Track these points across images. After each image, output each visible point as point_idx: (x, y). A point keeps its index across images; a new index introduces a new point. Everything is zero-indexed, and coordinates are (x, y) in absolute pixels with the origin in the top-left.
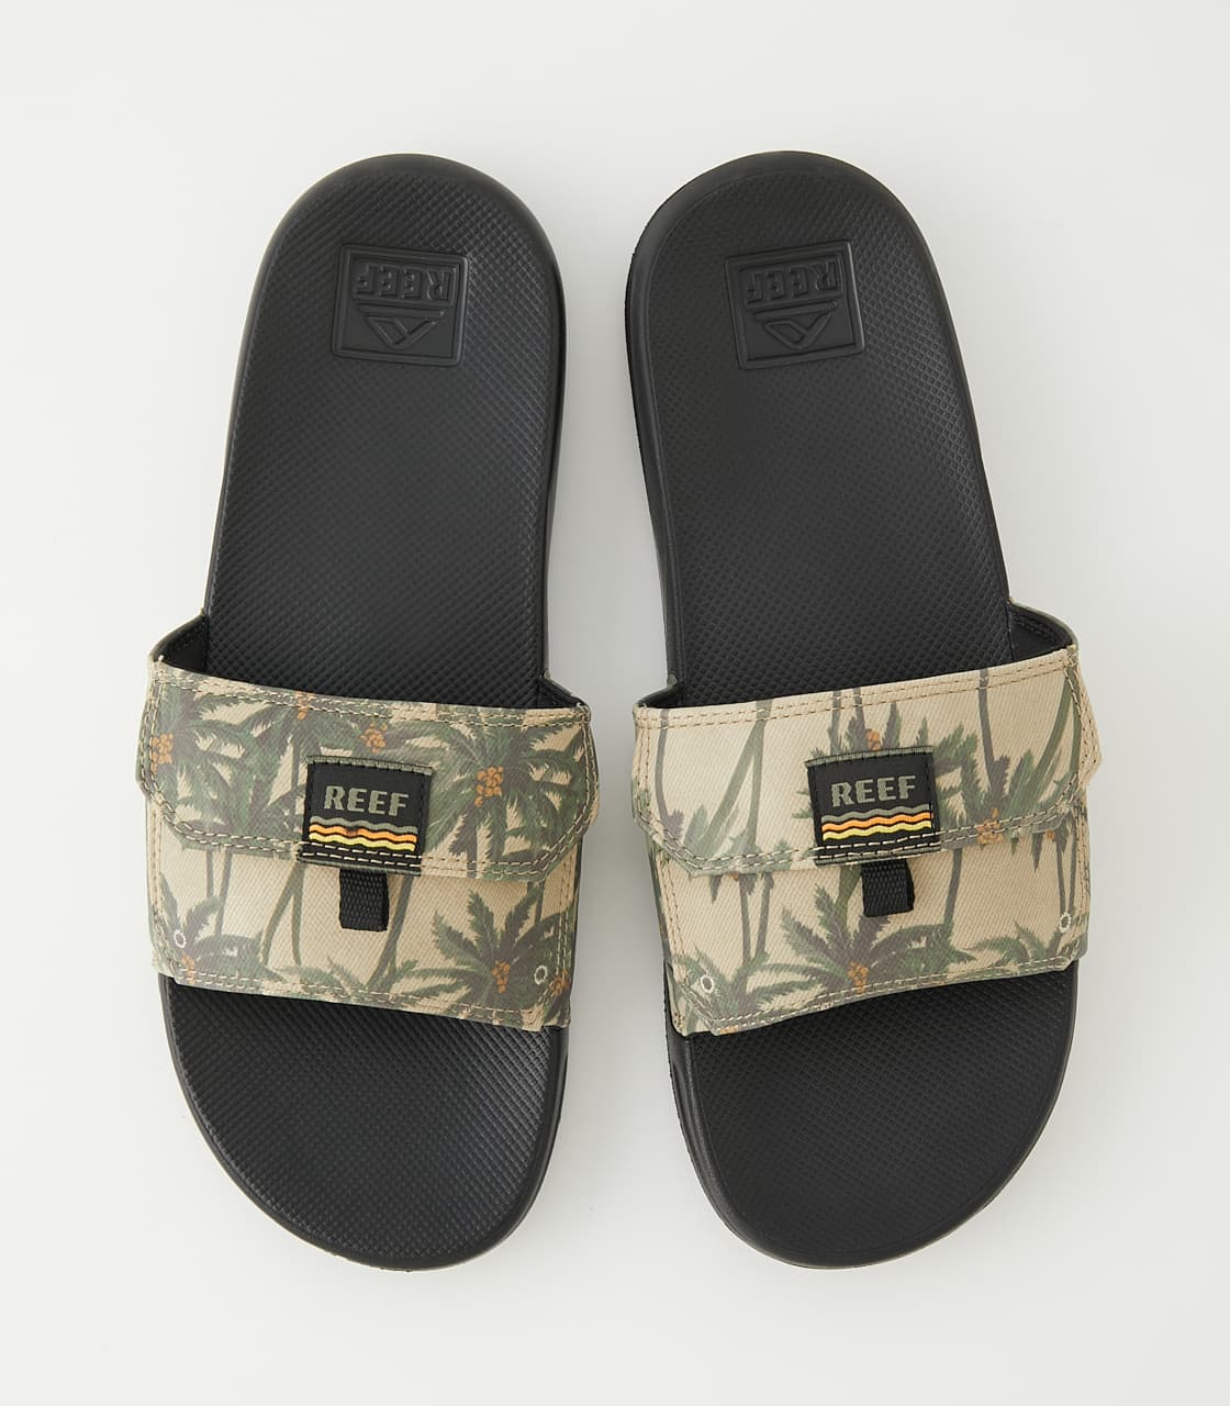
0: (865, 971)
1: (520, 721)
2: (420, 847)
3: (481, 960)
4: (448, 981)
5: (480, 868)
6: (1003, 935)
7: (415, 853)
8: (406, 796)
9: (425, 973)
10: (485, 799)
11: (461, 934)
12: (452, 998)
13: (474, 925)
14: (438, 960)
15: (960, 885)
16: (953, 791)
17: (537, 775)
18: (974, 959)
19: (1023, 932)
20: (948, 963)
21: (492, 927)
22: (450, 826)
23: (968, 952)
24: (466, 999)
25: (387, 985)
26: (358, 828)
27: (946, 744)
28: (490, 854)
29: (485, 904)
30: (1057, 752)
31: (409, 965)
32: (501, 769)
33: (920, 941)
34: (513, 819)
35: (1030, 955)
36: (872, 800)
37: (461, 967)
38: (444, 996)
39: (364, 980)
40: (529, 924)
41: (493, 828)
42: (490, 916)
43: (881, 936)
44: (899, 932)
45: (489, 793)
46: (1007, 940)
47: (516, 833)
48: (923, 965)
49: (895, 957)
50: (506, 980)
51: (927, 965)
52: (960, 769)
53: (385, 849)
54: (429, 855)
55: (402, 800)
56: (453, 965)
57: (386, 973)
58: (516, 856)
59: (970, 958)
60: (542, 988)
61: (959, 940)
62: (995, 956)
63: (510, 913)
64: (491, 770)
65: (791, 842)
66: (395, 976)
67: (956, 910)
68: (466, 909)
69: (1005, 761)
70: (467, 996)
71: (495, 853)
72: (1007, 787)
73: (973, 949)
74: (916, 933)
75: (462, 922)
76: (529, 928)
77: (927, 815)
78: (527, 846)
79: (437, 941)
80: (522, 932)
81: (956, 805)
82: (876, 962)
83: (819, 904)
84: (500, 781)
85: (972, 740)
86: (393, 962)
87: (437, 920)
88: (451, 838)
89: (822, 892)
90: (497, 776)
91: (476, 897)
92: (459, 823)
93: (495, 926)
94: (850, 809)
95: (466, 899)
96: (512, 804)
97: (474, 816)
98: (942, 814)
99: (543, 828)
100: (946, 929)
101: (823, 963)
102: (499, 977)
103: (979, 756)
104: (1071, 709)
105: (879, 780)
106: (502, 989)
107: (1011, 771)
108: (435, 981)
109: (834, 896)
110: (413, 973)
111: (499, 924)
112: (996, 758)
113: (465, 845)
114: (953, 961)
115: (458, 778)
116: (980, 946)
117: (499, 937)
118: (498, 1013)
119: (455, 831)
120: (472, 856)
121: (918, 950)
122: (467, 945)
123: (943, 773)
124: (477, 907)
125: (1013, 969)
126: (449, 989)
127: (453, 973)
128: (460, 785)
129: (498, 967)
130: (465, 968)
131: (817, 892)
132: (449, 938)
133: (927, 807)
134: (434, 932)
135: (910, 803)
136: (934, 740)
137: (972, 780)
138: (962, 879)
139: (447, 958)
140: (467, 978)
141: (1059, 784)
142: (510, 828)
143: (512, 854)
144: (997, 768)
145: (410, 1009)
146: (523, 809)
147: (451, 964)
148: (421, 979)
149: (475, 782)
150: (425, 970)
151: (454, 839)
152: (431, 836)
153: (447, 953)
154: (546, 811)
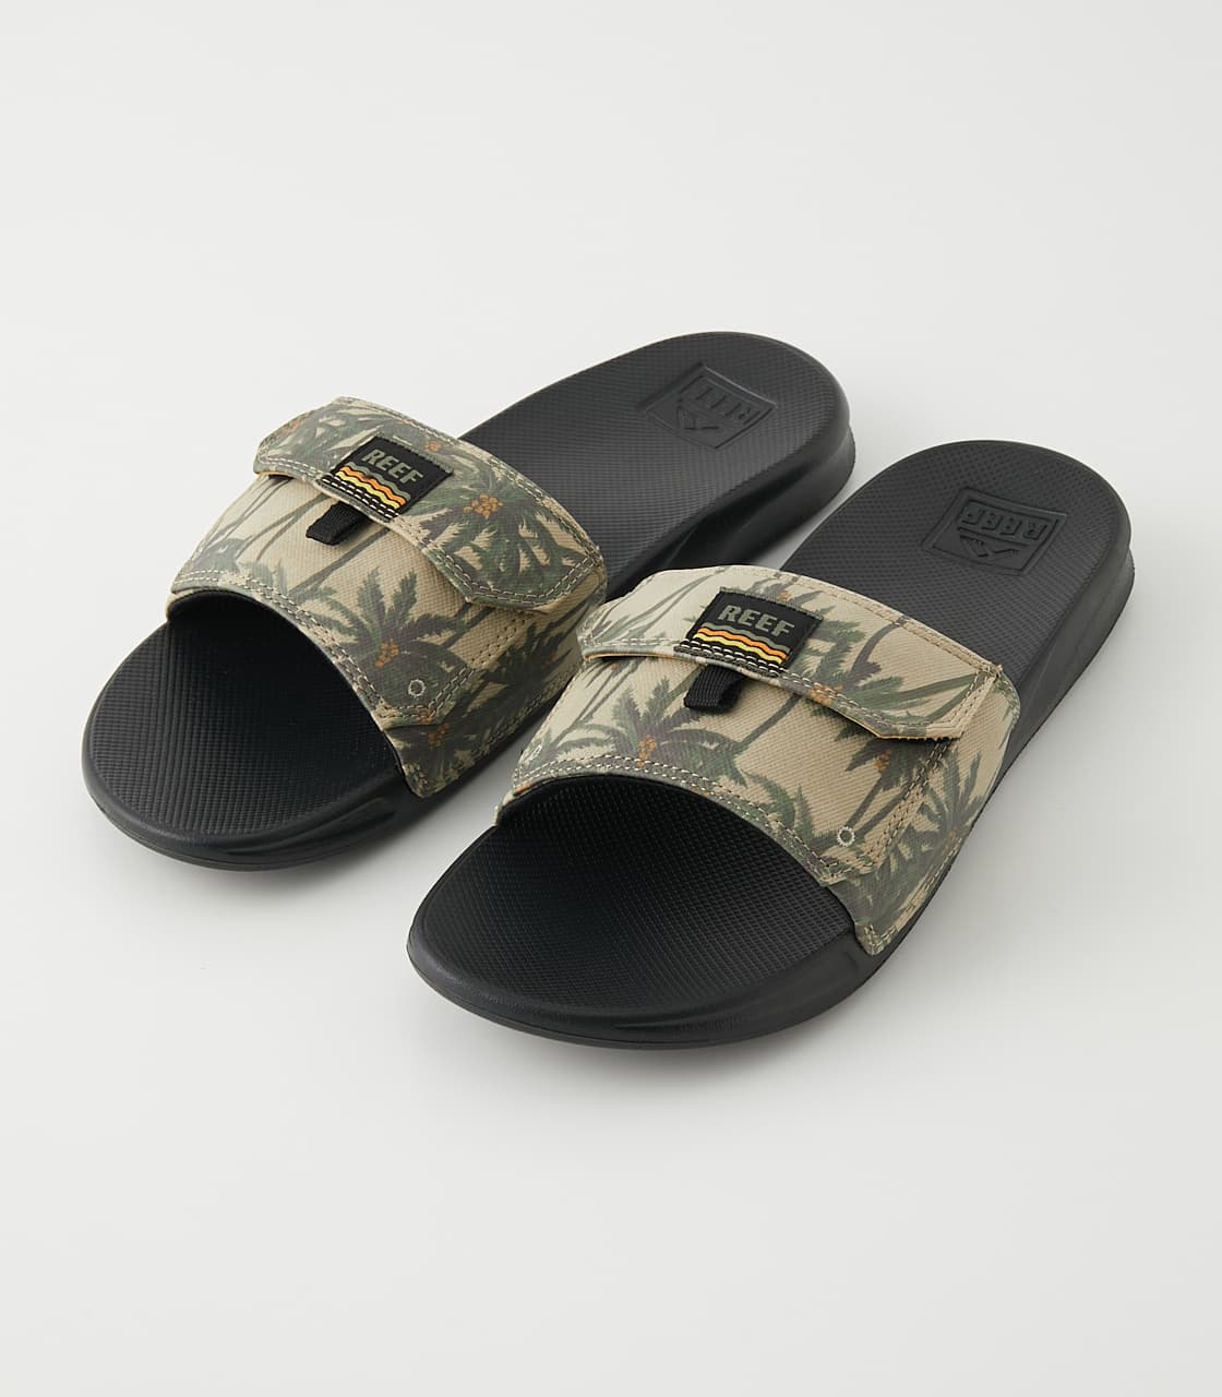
0: (653, 746)
1: (542, 498)
2: (403, 510)
3: (381, 626)
4: (346, 623)
5: (430, 547)
6: (783, 785)
7: (396, 511)
8: (421, 476)
9: (335, 605)
10: (473, 511)
11: (382, 596)
12: (339, 638)
13: (396, 597)
14: (351, 603)
15: (774, 727)
16: (817, 653)
17: (524, 532)
18: (746, 786)
19: (800, 798)
20: (721, 774)
21: (407, 610)
22: (435, 509)
23: (744, 775)
24: (351, 649)
25: (301, 599)
26: (372, 477)
27: (836, 624)
28: (445, 545)
29: (416, 589)
30: (926, 699)
31: (330, 591)
32: (501, 504)
33: (711, 743)
34: (482, 539)
35: (796, 826)
36: (750, 624)
37: (363, 620)
38: (333, 633)
39: (290, 586)
40: (437, 640)
41: (462, 532)
42: (412, 601)
43: (685, 726)
44: (700, 731)
45: (480, 510)
46: (784, 793)
47: (476, 549)
48: (701, 763)
49: (684, 744)
50: (388, 659)
51: (704, 765)
52: (833, 644)
53: (378, 498)
54: (404, 517)
55: (416, 477)
56: (359, 614)
57: (309, 588)
58: (463, 562)
59: (743, 782)
60: (410, 699)
61: (742, 762)
62: (763, 797)
63: (429, 615)
64: (494, 500)
65: (668, 635)
66: (314, 594)
67: (757, 741)
68: (400, 579)
69: (876, 668)
70: (352, 645)
71: (450, 548)
72: (862, 683)
73: (751, 776)
74: (712, 737)
75: (389, 588)
76: (434, 641)
77: (784, 656)
78: (478, 567)
79: (361, 589)
80: (427, 639)
81: (812, 663)
82: (666, 742)
83: (657, 690)
84: (494, 509)
85: (860, 636)
86: (320, 583)
87: (374, 573)
88: (428, 517)
89: (666, 683)
90: (494, 506)
91: (413, 577)
92: (442, 512)
93: (410, 611)
94: (729, 623)
95: (406, 573)
96: (490, 531)
97: (456, 514)
98: (796, 662)
99: (499, 570)
100: (739, 748)
101: (627, 728)
102: (384, 653)
103: (857, 648)
104: (962, 689)
105: (765, 615)
106: (380, 664)
107: (875, 677)
108: (337, 616)
109: (672, 688)
110: (327, 599)
111: (415, 613)
112: (870, 660)
113: (435, 528)
114: (726, 774)
115: (466, 487)
116: (757, 778)
117: (407, 622)
118: (362, 679)
119: (435, 515)
120: (433, 536)
121: (705, 748)
122: (380, 607)
123: (819, 638)
124: (408, 584)
125: (773, 825)
126: (343, 630)
127: (354, 620)
128: (464, 491)
129: (389, 644)
130: (366, 623)
131: (662, 681)
132: (372, 593)
133: (788, 650)
134: (364, 582)
135: (776, 640)
136: (829, 617)
137: (840, 656)
138: (779, 723)
139: (359, 605)
140: (361, 632)
141: (910, 716)
142: (474, 542)
143: (461, 558)
144: (864, 666)
145: (303, 629)
146: (495, 541)
147: (358, 612)
148: (329, 607)
149: (475, 497)
150: (336, 603)
151: (430, 519)
152: (416, 508)
153: (361, 602)
154: (511, 561)
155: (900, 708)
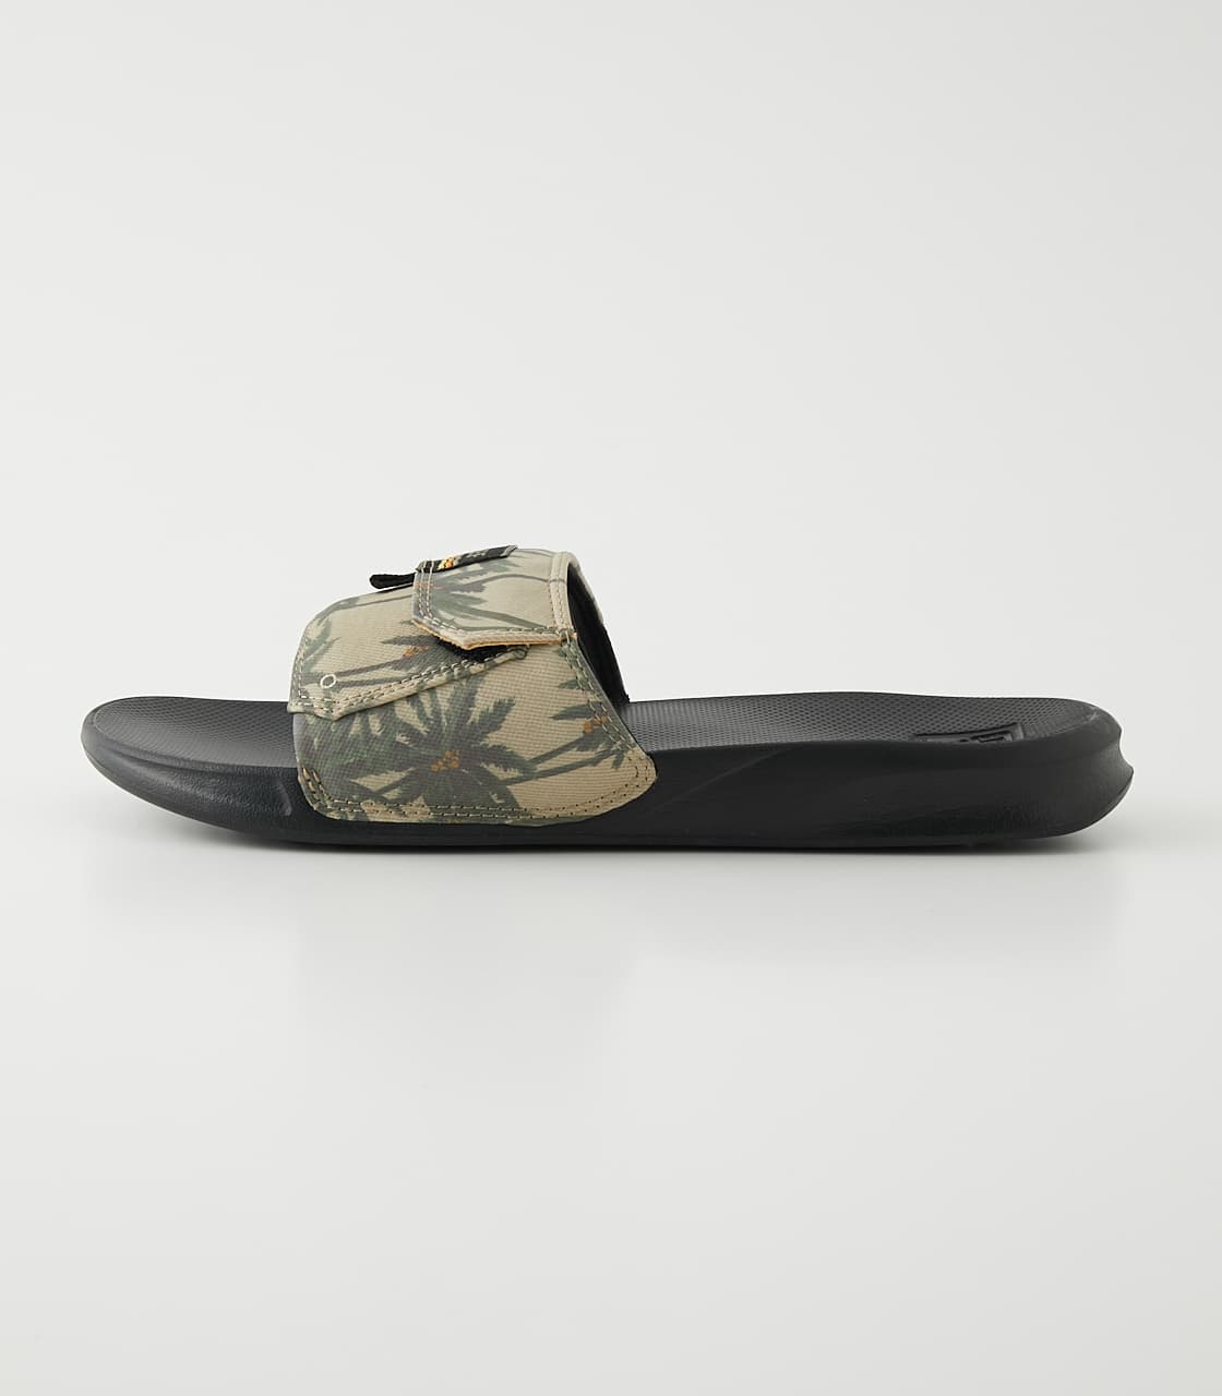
155: (451, 613)
